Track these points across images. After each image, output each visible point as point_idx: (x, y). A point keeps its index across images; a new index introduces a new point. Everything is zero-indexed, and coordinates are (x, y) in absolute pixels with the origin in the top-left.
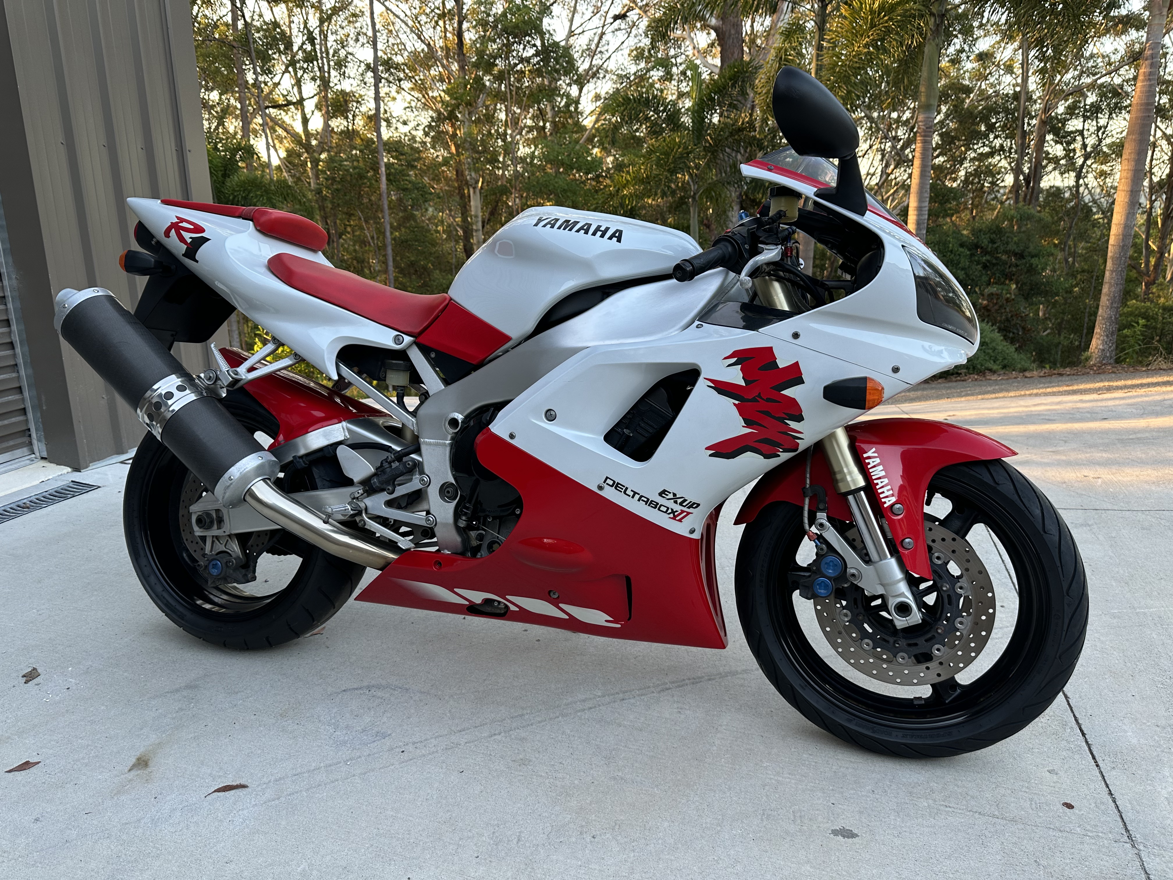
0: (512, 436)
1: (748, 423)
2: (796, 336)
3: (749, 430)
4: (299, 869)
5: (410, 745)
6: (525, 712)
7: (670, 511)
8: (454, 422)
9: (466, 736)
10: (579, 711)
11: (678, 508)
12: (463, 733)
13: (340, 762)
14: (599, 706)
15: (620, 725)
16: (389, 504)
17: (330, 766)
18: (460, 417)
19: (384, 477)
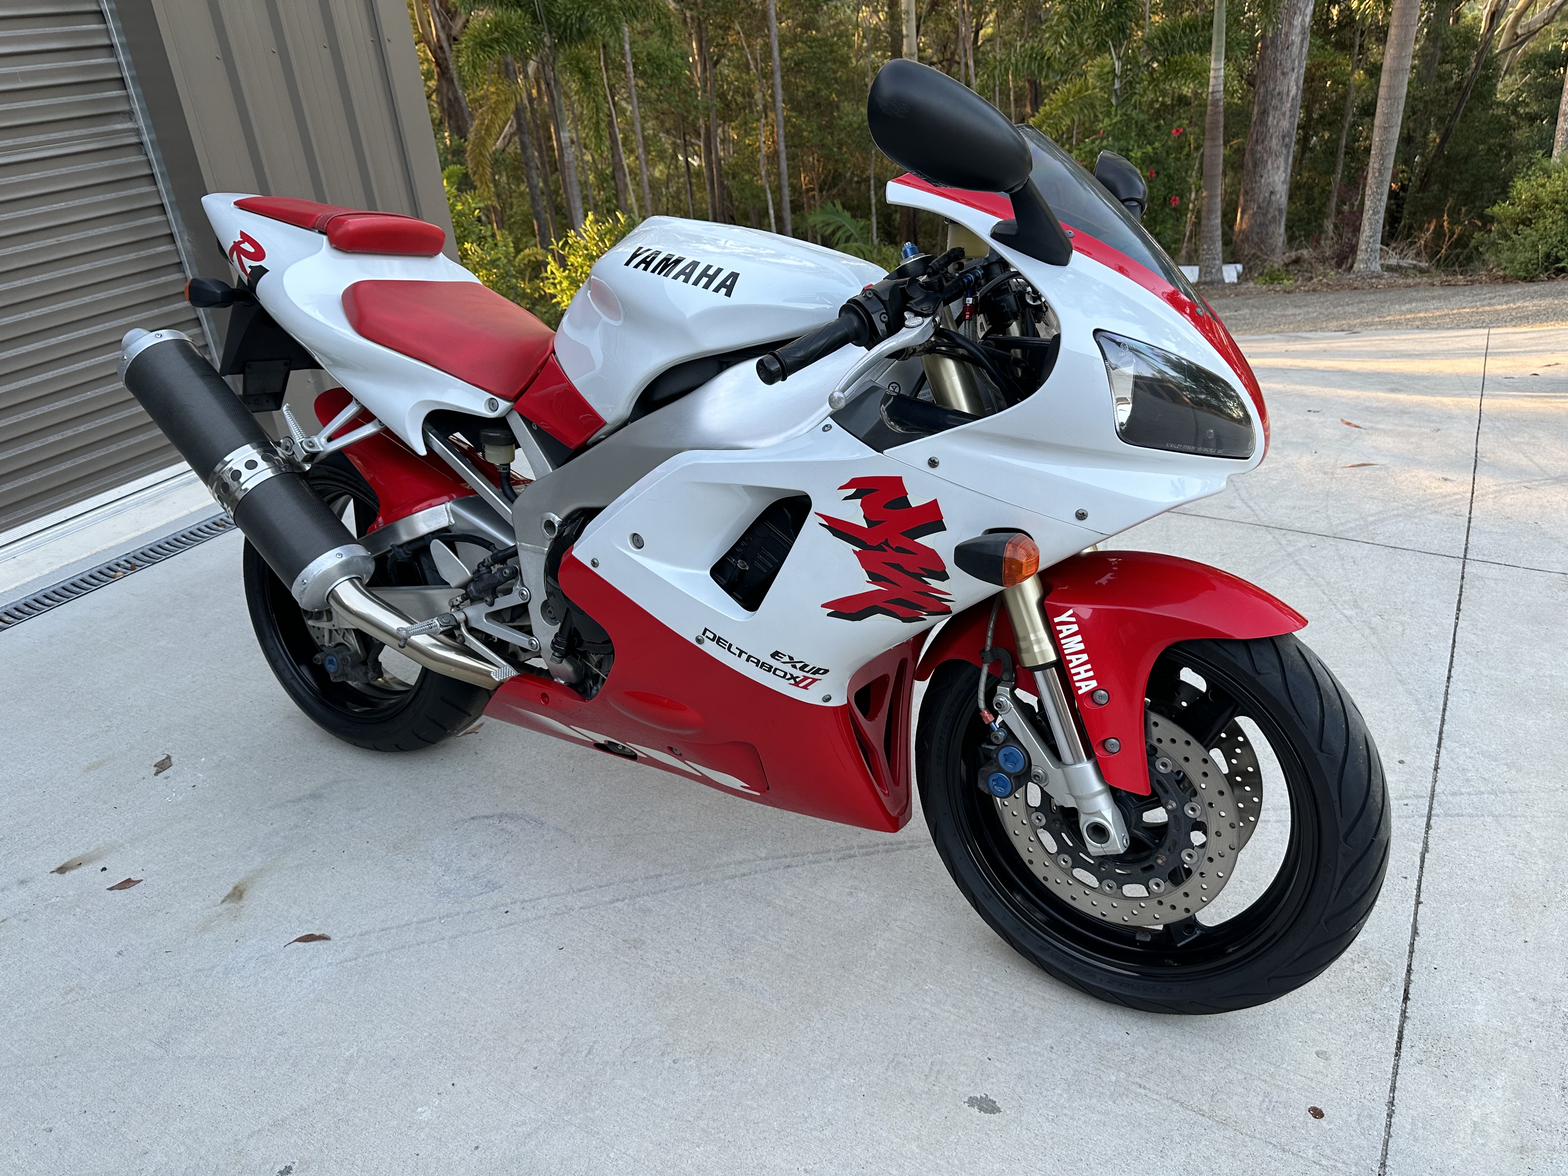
0: (594, 564)
1: (874, 578)
2: (933, 463)
3: (875, 587)
4: (347, 1053)
7: (788, 676)
8: (550, 525)
9: (585, 899)
10: (729, 878)
12: (583, 893)
13: (435, 918)
14: (756, 872)
15: (769, 904)
16: (490, 617)
17: (423, 922)
18: (557, 519)
19: (481, 585)
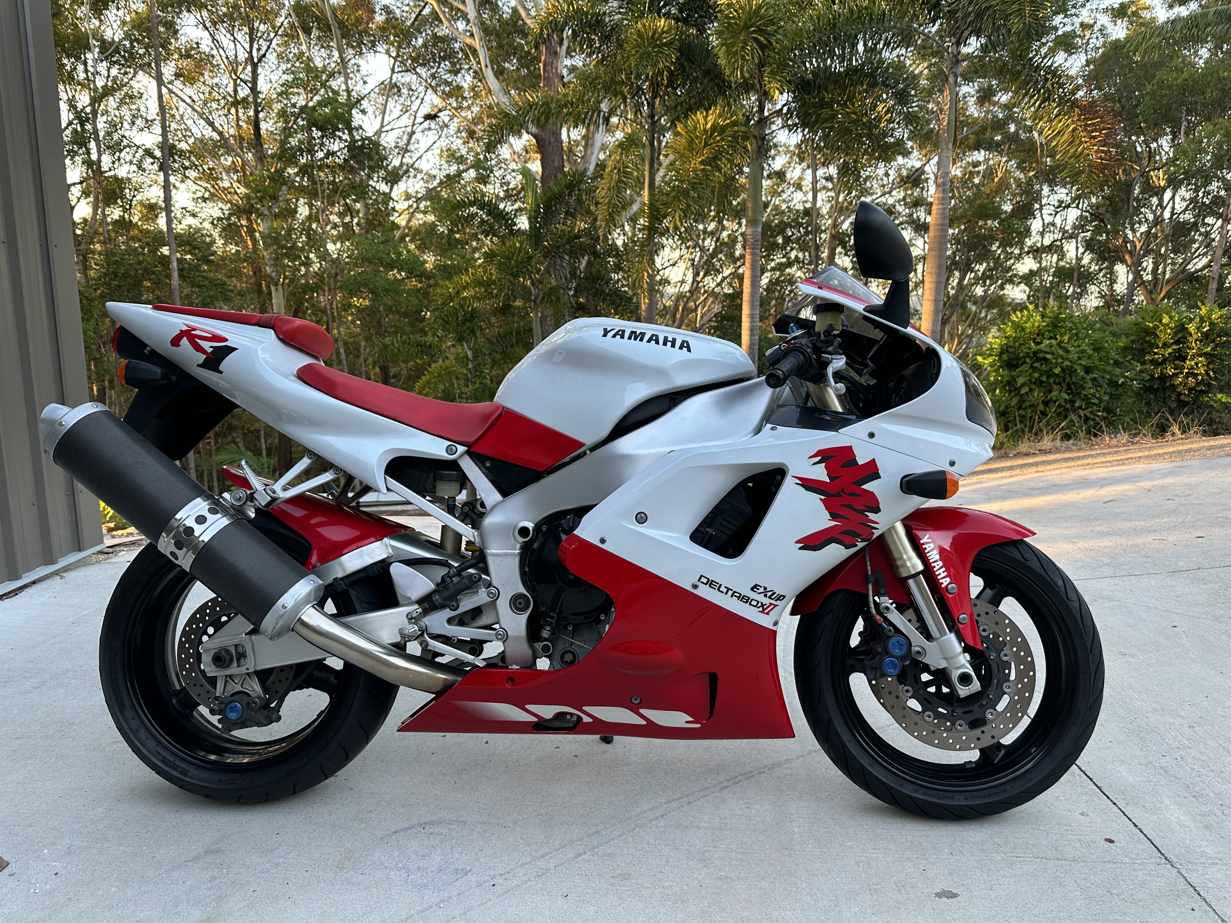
0: (603, 541)
1: (834, 517)
2: (871, 435)
3: (834, 523)
5: (498, 877)
6: (599, 828)
7: (760, 605)
8: (524, 531)
10: (653, 820)
11: (767, 601)
12: (547, 857)
13: (431, 907)
14: (670, 812)
15: (699, 828)
16: (450, 621)
17: (422, 912)
18: (530, 525)
19: (446, 594)
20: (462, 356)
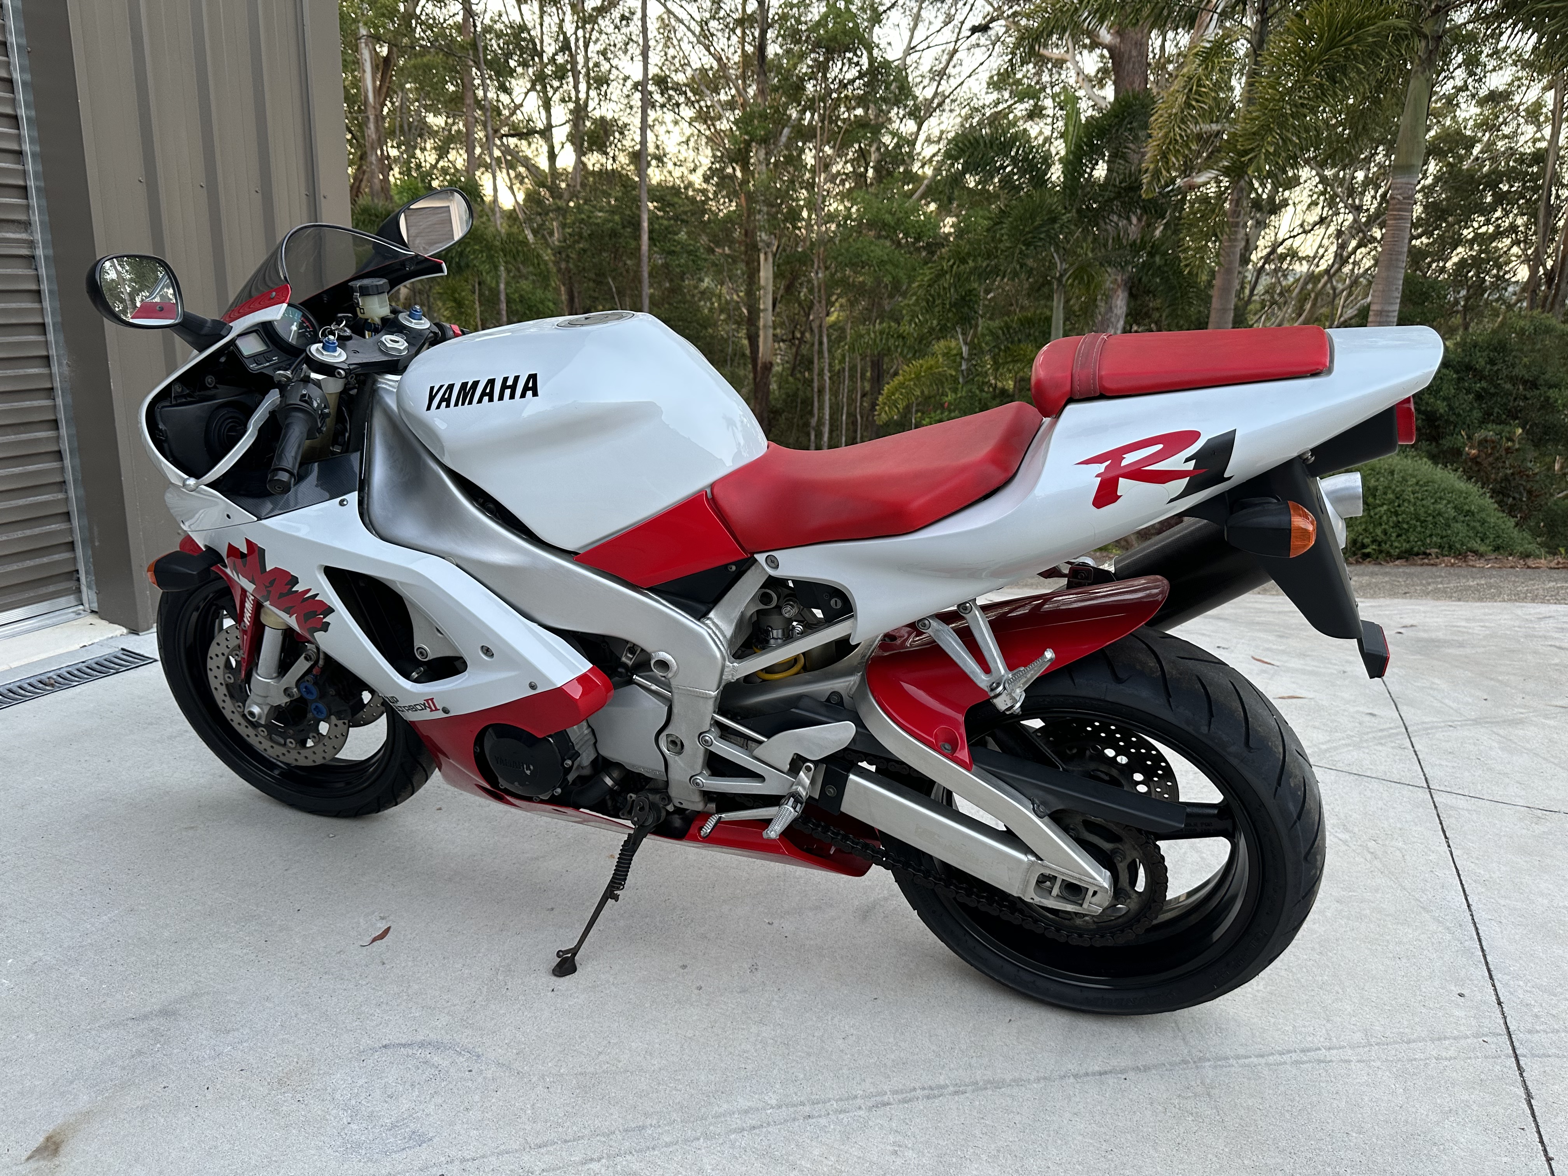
5: (457, 1163)
6: (648, 1122)
9: (546, 1158)
10: (734, 1131)
12: (543, 1150)
14: (769, 1124)
15: (793, 1167)
20: (955, 352)
